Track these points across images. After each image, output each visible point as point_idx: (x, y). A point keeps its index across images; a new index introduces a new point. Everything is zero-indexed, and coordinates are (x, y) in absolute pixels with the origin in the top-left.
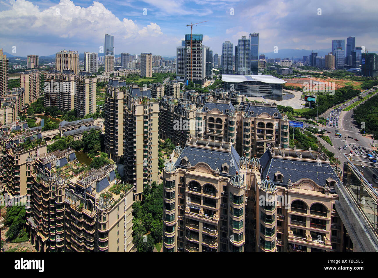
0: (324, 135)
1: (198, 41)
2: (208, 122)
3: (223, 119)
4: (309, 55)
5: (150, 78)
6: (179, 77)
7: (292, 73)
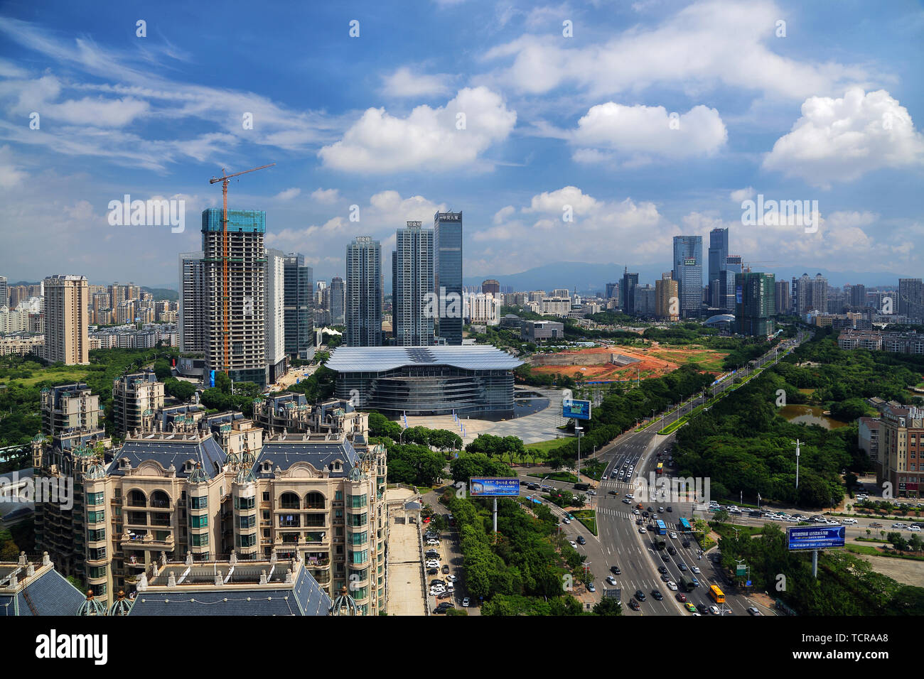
0: (583, 508)
1: (247, 235)
2: (125, 507)
3: (174, 493)
4: (617, 278)
5: (80, 368)
6: (189, 362)
7: (560, 334)
